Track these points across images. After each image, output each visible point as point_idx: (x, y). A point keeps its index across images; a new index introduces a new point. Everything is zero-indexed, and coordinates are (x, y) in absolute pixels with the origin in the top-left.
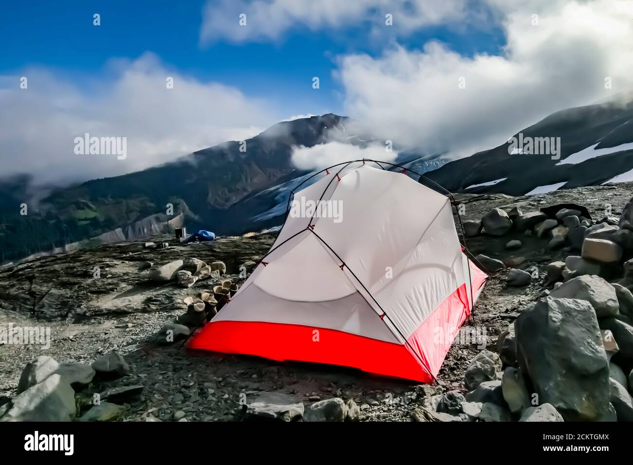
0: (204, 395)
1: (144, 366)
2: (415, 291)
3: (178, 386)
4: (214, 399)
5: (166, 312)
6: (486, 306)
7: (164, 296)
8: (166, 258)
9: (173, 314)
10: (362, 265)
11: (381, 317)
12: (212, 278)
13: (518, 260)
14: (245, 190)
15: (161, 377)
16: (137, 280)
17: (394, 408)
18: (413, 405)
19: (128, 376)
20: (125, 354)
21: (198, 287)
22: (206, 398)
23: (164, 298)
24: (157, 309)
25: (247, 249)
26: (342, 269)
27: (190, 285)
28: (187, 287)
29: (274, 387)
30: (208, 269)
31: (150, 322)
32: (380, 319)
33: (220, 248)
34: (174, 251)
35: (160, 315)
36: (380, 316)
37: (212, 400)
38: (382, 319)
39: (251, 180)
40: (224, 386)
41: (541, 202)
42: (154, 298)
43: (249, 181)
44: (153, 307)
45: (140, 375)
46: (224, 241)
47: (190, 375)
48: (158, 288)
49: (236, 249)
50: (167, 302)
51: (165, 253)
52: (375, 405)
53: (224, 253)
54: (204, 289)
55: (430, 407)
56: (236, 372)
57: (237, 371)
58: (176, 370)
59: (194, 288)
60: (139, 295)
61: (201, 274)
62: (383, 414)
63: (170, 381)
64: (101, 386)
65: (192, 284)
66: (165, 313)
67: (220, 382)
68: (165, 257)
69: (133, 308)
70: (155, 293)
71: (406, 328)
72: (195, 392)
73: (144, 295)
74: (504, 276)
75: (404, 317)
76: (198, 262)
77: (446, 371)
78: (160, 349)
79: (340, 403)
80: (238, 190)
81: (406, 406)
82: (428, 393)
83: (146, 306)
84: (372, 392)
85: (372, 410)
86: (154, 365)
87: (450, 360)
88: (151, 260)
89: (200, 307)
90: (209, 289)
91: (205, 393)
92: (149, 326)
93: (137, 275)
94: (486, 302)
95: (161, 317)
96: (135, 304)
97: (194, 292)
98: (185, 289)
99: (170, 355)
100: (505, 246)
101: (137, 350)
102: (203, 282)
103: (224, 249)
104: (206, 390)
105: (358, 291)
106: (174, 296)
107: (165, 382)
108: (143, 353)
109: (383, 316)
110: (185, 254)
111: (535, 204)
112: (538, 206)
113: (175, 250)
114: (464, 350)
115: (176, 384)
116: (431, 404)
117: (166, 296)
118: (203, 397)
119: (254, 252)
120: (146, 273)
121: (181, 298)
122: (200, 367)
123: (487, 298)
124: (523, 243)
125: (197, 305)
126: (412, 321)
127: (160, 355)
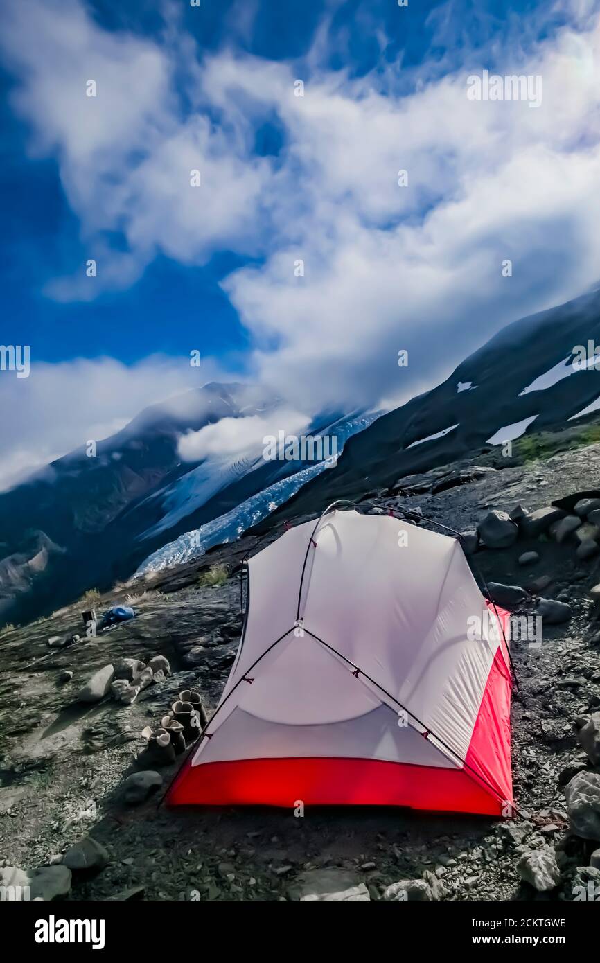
0: (224, 885)
1: (123, 844)
2: (451, 683)
3: (182, 873)
4: (240, 889)
5: (117, 748)
6: (525, 664)
7: (106, 724)
8: (84, 660)
9: (127, 751)
10: (379, 663)
11: (425, 735)
12: (157, 683)
13: (542, 581)
14: (120, 503)
15: (153, 861)
16: (61, 704)
17: (480, 867)
18: (504, 859)
19: (111, 865)
20: (90, 828)
21: (144, 700)
22: (229, 889)
23: (106, 726)
24: (104, 746)
25: (184, 627)
26: (357, 676)
27: (133, 700)
28: (129, 704)
29: (308, 855)
30: (149, 672)
31: (102, 768)
32: (423, 738)
33: (149, 632)
34: (91, 646)
35: (111, 754)
36: (423, 734)
37: (238, 892)
38: (427, 739)
39: (126, 488)
40: (242, 863)
41: (542, 483)
42: (95, 730)
43: (124, 490)
44: (98, 744)
45: (126, 861)
46: (148, 618)
47: (190, 851)
48: (92, 711)
49: (169, 630)
50: (112, 732)
51: (80, 651)
52: (452, 866)
53: (157, 638)
54: (153, 701)
55: (540, 873)
56: (247, 836)
57: (249, 834)
58: (169, 845)
59: (139, 702)
60: (71, 726)
61: (142, 680)
62: (470, 880)
63: (167, 865)
64: (83, 889)
65: (134, 698)
66: (116, 750)
67: (234, 857)
68: (83, 658)
69: (73, 750)
70: (91, 720)
71: (458, 744)
72: (211, 882)
73: (78, 726)
74: (531, 609)
75: (451, 727)
76: (132, 662)
77: (520, 789)
78: (133, 812)
79: (424, 888)
80: (111, 504)
81: (496, 862)
82: (517, 836)
83: (88, 744)
84: (437, 841)
85: (453, 876)
86: (135, 839)
87: (517, 770)
88: (67, 666)
89: (164, 739)
90: (158, 701)
91: (225, 881)
92: (103, 774)
93: (58, 695)
94: (523, 656)
95: (113, 757)
96: (72, 742)
97: (141, 710)
98: (129, 708)
99: (149, 819)
100: (518, 561)
101: (103, 819)
102: (147, 692)
103: (154, 632)
104: (224, 877)
105: (384, 703)
106: (118, 721)
107: (163, 869)
108: (114, 824)
109: (427, 734)
110: (107, 649)
111: (535, 487)
112: (539, 490)
113: (91, 644)
114: (529, 748)
115: (179, 870)
116: (540, 868)
117: (108, 723)
118: (224, 888)
119: (195, 631)
120: (67, 689)
121: (128, 722)
122: (197, 834)
123: (522, 649)
124: (539, 553)
125: (161, 738)
126: (462, 731)
127: (136, 822)
